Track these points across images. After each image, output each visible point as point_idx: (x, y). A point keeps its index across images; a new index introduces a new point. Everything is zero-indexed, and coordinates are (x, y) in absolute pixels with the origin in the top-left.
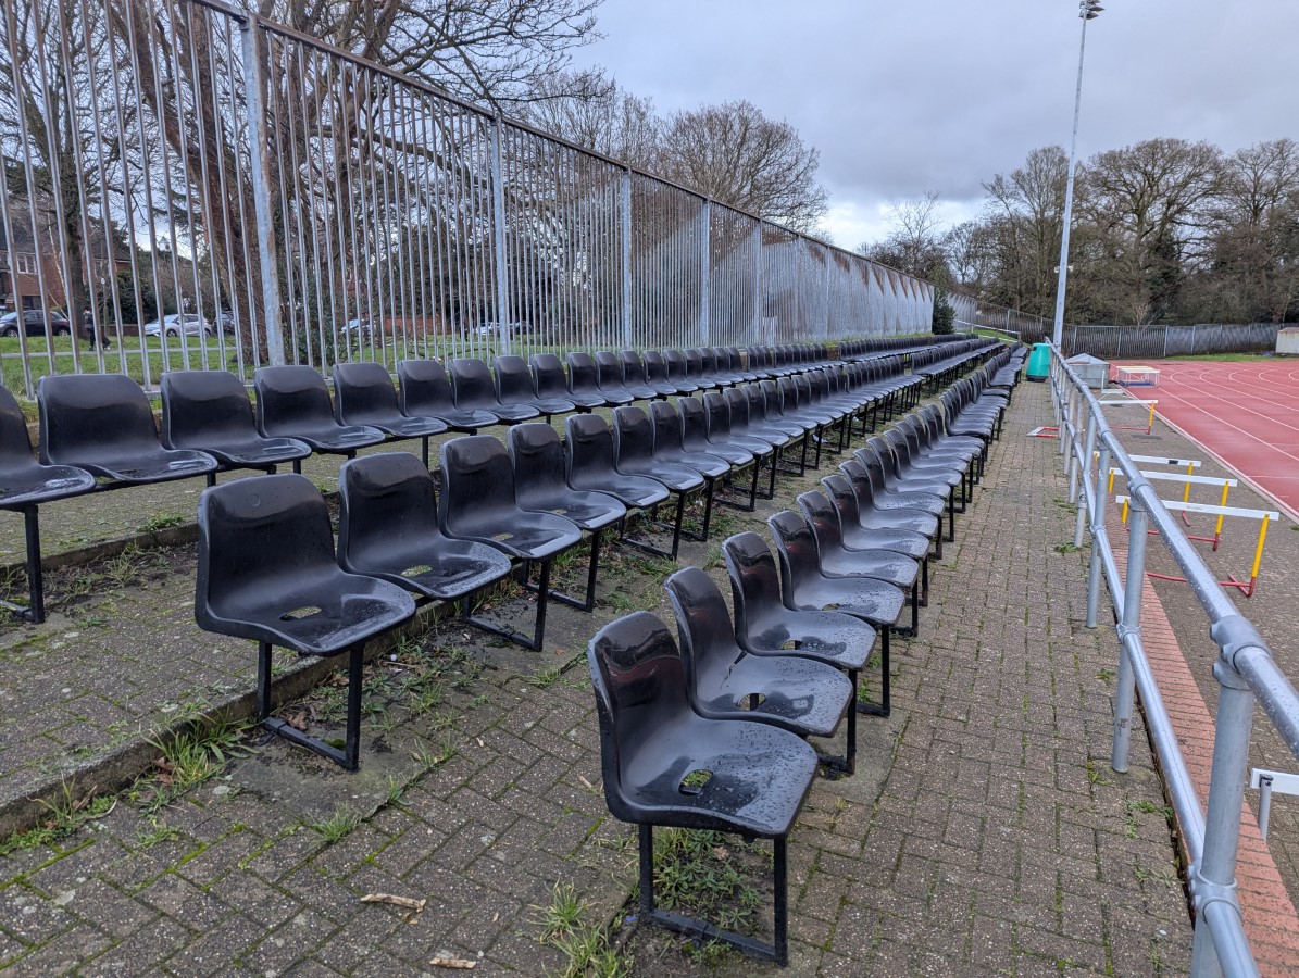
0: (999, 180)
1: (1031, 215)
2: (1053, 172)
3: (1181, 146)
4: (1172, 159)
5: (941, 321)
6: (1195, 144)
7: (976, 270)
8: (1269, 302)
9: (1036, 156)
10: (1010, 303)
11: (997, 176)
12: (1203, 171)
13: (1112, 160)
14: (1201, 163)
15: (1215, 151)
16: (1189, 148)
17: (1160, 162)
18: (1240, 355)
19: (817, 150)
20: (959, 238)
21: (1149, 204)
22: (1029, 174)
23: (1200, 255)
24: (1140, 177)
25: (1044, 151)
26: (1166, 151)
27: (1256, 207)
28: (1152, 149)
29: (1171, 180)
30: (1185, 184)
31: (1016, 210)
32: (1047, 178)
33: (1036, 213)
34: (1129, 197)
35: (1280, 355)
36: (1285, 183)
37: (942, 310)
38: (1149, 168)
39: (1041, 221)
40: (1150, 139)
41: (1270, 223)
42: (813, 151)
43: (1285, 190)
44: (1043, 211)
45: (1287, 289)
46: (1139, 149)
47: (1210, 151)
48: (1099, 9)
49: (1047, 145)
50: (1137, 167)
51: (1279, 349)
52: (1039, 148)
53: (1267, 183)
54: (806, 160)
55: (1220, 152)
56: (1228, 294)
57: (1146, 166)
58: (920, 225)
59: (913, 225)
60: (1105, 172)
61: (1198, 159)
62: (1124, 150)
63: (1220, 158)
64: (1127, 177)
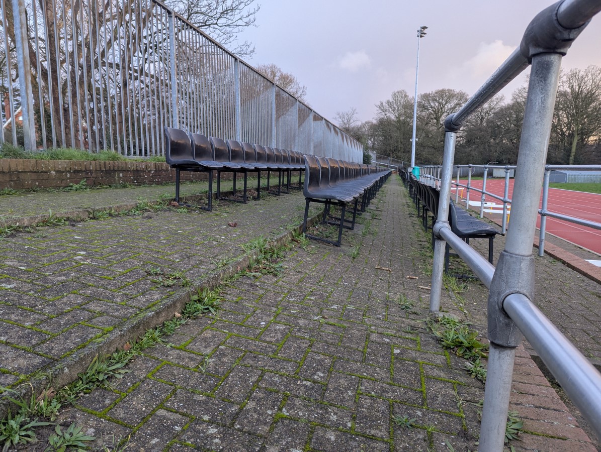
0: (382, 104)
1: (395, 119)
2: (403, 101)
3: (452, 92)
4: (449, 98)
5: (366, 160)
6: (458, 91)
7: (372, 142)
8: (489, 156)
9: (395, 94)
10: (389, 155)
11: (380, 101)
12: (461, 102)
13: (426, 97)
14: (460, 99)
15: (466, 94)
16: (456, 93)
17: (445, 98)
18: (479, 178)
19: (305, 87)
20: (364, 128)
21: (441, 115)
22: (393, 102)
23: (461, 137)
24: (437, 104)
25: (398, 92)
26: (447, 94)
27: (482, 118)
28: (441, 93)
29: (449, 106)
30: (455, 107)
31: (389, 116)
32: (400, 103)
33: (397, 118)
34: (433, 112)
35: (495, 178)
36: (492, 109)
37: (367, 156)
38: (441, 101)
39: (399, 121)
40: (441, 89)
41: (487, 124)
42: (304, 87)
43: (493, 111)
44: (399, 117)
45: (496, 151)
46: (436, 93)
47: (464, 94)
48: (425, 34)
49: (399, 90)
50: (436, 100)
51: (494, 175)
52: (396, 91)
53: (486, 108)
54: (301, 91)
55: (468, 95)
56: (473, 153)
57: (439, 100)
58: (349, 121)
59: (346, 121)
60: (424, 102)
61: (459, 97)
62: (431, 93)
63: (468, 97)
64: (432, 104)
